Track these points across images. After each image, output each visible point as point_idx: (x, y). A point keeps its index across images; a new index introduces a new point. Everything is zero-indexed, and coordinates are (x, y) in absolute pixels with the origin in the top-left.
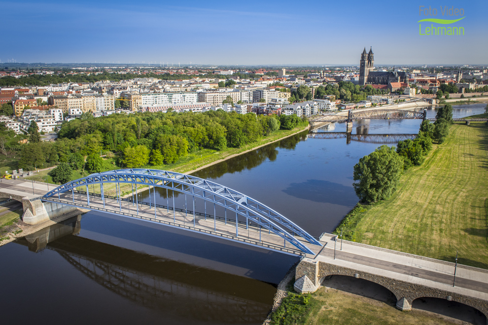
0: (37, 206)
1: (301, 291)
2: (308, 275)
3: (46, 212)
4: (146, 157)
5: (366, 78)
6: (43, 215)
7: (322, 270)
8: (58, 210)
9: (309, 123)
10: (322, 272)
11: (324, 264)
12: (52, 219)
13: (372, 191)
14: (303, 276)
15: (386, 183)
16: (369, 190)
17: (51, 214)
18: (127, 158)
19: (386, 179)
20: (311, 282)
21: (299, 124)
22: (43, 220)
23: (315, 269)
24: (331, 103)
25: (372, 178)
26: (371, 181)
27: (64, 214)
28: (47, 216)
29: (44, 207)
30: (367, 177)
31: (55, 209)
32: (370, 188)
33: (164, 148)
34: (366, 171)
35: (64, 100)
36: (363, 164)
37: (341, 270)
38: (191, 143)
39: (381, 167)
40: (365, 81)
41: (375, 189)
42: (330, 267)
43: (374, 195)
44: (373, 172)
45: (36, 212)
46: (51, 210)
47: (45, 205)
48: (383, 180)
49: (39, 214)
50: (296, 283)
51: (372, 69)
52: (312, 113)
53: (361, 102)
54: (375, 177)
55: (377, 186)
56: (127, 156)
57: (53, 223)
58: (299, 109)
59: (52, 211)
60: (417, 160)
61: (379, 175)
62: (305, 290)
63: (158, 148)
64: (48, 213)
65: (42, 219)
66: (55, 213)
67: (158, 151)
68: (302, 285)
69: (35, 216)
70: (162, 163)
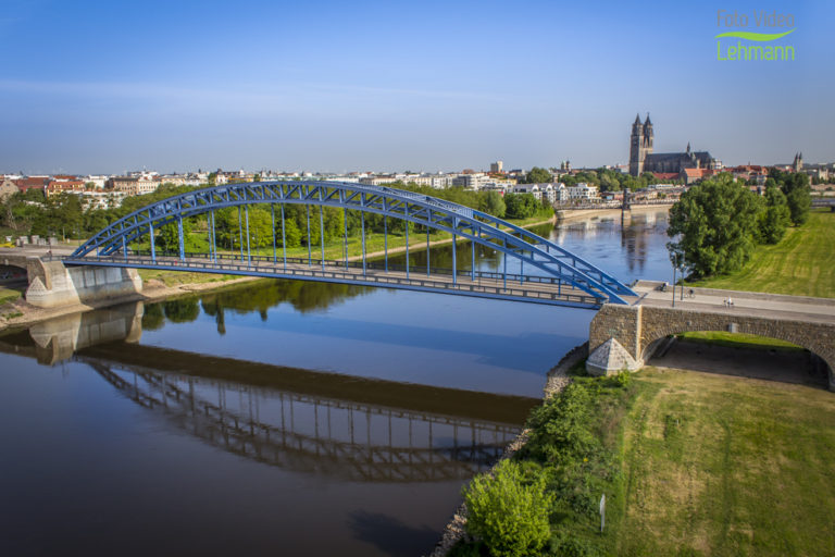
0: (54, 272)
1: (605, 370)
2: (619, 336)
3: (73, 287)
4: (270, 231)
5: (641, 164)
6: (67, 292)
7: (649, 326)
8: (97, 288)
9: (556, 212)
10: (648, 330)
11: (655, 311)
12: (85, 301)
13: (709, 252)
14: (608, 340)
15: (735, 235)
16: (701, 249)
17: (84, 292)
18: (234, 230)
19: (736, 226)
20: (625, 352)
21: (538, 211)
22: (66, 301)
23: (635, 320)
24: (590, 188)
25: (706, 223)
26: (705, 230)
27: (108, 298)
28: (75, 296)
29: (69, 276)
30: (699, 223)
31: (91, 283)
32: (704, 246)
33: (303, 216)
34: (696, 212)
35: (132, 185)
36: (690, 202)
37: (693, 320)
38: (350, 218)
39: (727, 203)
40: (640, 170)
41: (712, 247)
42: (668, 316)
43: (712, 259)
44: (709, 212)
45: (53, 283)
46: (82, 285)
47: (70, 272)
48: (729, 227)
49: (59, 289)
50: (591, 358)
51: (651, 151)
52: (558, 199)
53: (639, 190)
54: (713, 224)
55: (717, 242)
56: (235, 226)
57: (87, 308)
58: (535, 190)
59: (86, 287)
60: (771, 232)
61: (723, 216)
62: (613, 367)
63: (291, 217)
64: (78, 289)
65: (64, 300)
66: (91, 293)
67: (292, 222)
68: (606, 358)
69: (50, 292)
70: (299, 243)
